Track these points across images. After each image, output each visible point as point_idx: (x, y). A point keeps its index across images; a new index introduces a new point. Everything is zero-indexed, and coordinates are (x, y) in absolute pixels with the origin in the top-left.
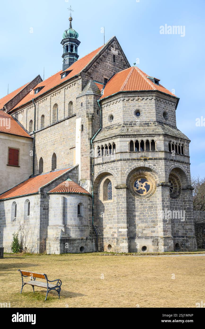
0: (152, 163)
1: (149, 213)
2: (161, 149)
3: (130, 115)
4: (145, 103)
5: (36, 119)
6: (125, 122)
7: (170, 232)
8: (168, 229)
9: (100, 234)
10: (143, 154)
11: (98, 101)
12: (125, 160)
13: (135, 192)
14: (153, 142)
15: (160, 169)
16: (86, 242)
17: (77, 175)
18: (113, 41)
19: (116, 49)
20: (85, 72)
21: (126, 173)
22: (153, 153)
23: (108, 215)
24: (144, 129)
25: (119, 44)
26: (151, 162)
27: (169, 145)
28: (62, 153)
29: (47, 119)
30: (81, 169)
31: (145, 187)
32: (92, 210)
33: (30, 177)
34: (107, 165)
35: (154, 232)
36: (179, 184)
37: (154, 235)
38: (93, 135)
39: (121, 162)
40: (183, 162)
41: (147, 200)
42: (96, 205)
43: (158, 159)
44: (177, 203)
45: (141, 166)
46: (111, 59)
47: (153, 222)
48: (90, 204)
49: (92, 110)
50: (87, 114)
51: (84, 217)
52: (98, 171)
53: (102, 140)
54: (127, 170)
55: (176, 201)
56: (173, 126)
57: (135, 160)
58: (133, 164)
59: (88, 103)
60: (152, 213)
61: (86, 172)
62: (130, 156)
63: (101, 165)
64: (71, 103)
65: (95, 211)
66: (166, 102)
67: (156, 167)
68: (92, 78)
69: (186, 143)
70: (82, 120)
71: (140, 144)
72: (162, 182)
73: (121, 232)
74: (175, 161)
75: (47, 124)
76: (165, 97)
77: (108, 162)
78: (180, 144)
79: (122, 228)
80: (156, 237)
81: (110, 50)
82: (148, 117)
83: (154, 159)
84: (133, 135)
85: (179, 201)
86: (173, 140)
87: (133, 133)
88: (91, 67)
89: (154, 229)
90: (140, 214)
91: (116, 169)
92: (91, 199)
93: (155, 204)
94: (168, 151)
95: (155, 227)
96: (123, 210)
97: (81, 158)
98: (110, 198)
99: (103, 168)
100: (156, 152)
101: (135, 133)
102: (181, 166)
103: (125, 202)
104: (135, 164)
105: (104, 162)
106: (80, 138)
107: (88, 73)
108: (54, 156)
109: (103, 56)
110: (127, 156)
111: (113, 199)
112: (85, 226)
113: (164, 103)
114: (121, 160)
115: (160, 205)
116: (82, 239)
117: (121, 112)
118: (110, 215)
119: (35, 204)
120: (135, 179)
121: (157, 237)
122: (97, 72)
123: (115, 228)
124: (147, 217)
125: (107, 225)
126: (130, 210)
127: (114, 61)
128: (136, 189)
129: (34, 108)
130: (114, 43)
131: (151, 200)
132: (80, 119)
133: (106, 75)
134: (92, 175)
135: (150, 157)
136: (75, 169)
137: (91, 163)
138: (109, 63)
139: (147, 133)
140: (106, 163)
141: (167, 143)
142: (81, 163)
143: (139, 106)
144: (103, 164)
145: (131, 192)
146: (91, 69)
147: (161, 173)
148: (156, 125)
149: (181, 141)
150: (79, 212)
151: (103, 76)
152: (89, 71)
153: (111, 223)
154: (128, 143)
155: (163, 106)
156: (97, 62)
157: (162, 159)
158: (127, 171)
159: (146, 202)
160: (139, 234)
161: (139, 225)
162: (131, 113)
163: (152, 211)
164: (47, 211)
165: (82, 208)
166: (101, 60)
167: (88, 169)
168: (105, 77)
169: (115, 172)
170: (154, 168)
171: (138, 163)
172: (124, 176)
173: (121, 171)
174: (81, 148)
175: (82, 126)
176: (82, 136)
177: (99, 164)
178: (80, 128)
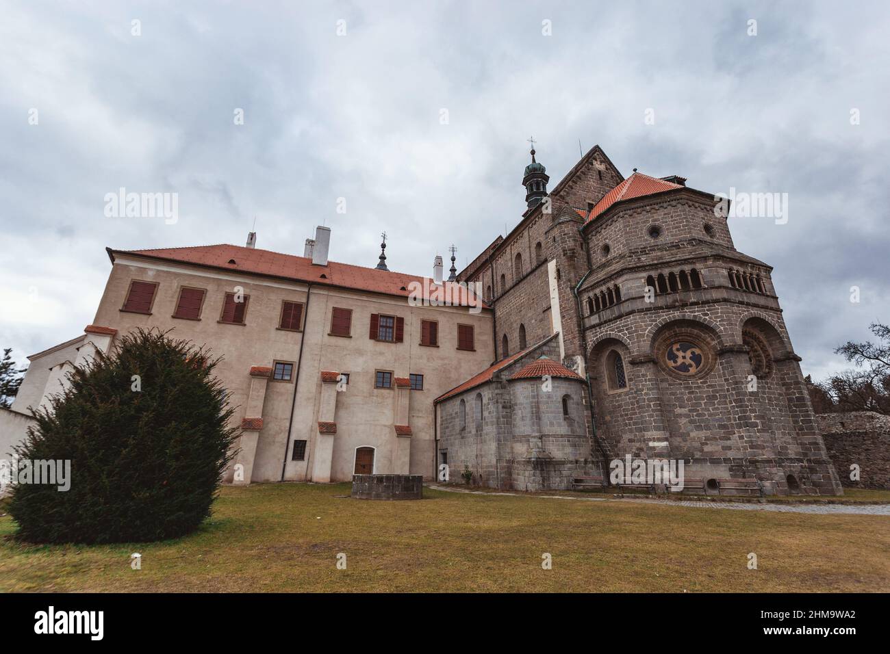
0: (698, 311)
1: (710, 408)
2: (712, 283)
3: (641, 237)
4: (665, 214)
5: (495, 283)
6: (631, 250)
7: (769, 449)
8: (763, 441)
9: (612, 453)
10: (678, 297)
11: (581, 228)
13: (670, 370)
14: (695, 273)
15: (718, 320)
16: (585, 467)
17: (557, 349)
18: (595, 153)
19: (601, 162)
20: (556, 195)
21: (647, 335)
22: (698, 293)
23: (622, 416)
24: (672, 254)
25: (605, 154)
26: (696, 309)
27: (730, 276)
28: (533, 321)
29: (508, 277)
30: (564, 339)
31: (691, 358)
32: (589, 409)
33: (492, 365)
34: (608, 325)
35: (729, 448)
36: (765, 351)
37: (731, 454)
38: (578, 282)
39: (633, 316)
40: (765, 308)
41: (701, 383)
42: (596, 399)
43: (712, 303)
44: (769, 389)
45: (677, 318)
46: (596, 176)
47: (722, 427)
48: (585, 397)
49: (570, 244)
50: (564, 251)
51: (577, 419)
52: (592, 338)
53: (593, 287)
54: (650, 328)
55: (767, 383)
56: (728, 247)
57: (661, 308)
58: (659, 317)
59: (564, 235)
60: (717, 409)
61: (572, 343)
63: (598, 328)
64: (539, 245)
65: (596, 410)
66: (705, 208)
67: (710, 318)
68: (567, 203)
69: (763, 274)
70: (557, 262)
71: (667, 281)
72: (730, 345)
73: (654, 448)
74: (748, 304)
75: (509, 284)
76: (703, 200)
77: (610, 321)
78: (751, 274)
79: (654, 440)
80: (738, 461)
81: (593, 165)
82: (676, 235)
83: (702, 304)
84: (650, 265)
85: (772, 384)
86: (735, 267)
87: (651, 263)
88: (563, 188)
89: (728, 443)
90: (690, 411)
92: (586, 388)
93: (721, 390)
94: (730, 286)
95: (729, 439)
96: (651, 403)
97: (562, 322)
98: (623, 385)
99: (602, 333)
100: (705, 289)
101: (656, 262)
102: (763, 314)
103: (653, 389)
104: (663, 316)
105: (602, 320)
106: (557, 290)
107: (561, 196)
108: (522, 327)
109: (582, 172)
111: (628, 385)
112: (579, 437)
113: (703, 209)
114: (632, 312)
116: (577, 462)
117: (621, 236)
118: (627, 415)
119: (489, 399)
120: (667, 346)
121: (739, 459)
122: (575, 194)
123: (639, 441)
124: (707, 416)
125: (624, 436)
126: (668, 405)
127: (601, 179)
128: (673, 365)
129: (490, 269)
130: (598, 155)
131: (709, 384)
132: (554, 261)
133: (589, 198)
134: (583, 347)
135: (693, 300)
136: (554, 340)
137: (579, 326)
138: (592, 182)
139: (677, 258)
140: (606, 322)
141: (725, 272)
142: (563, 329)
143: (655, 220)
144: (599, 325)
145: (664, 370)
146: (565, 191)
147: (722, 328)
148: (694, 246)
149: (752, 268)
150: (566, 412)
151: (585, 200)
152: (562, 193)
153: (631, 431)
154: (643, 280)
155: (701, 214)
156: (573, 181)
157: (720, 302)
158: (650, 330)
159: (699, 387)
160: (695, 453)
161: (692, 434)
162: (642, 234)
163: (716, 406)
164: (509, 411)
165: (570, 404)
166: (579, 177)
167: (575, 338)
168: (588, 201)
169: (625, 334)
170: (705, 320)
171: (669, 314)
172: (644, 341)
173: (636, 331)
177: (594, 327)
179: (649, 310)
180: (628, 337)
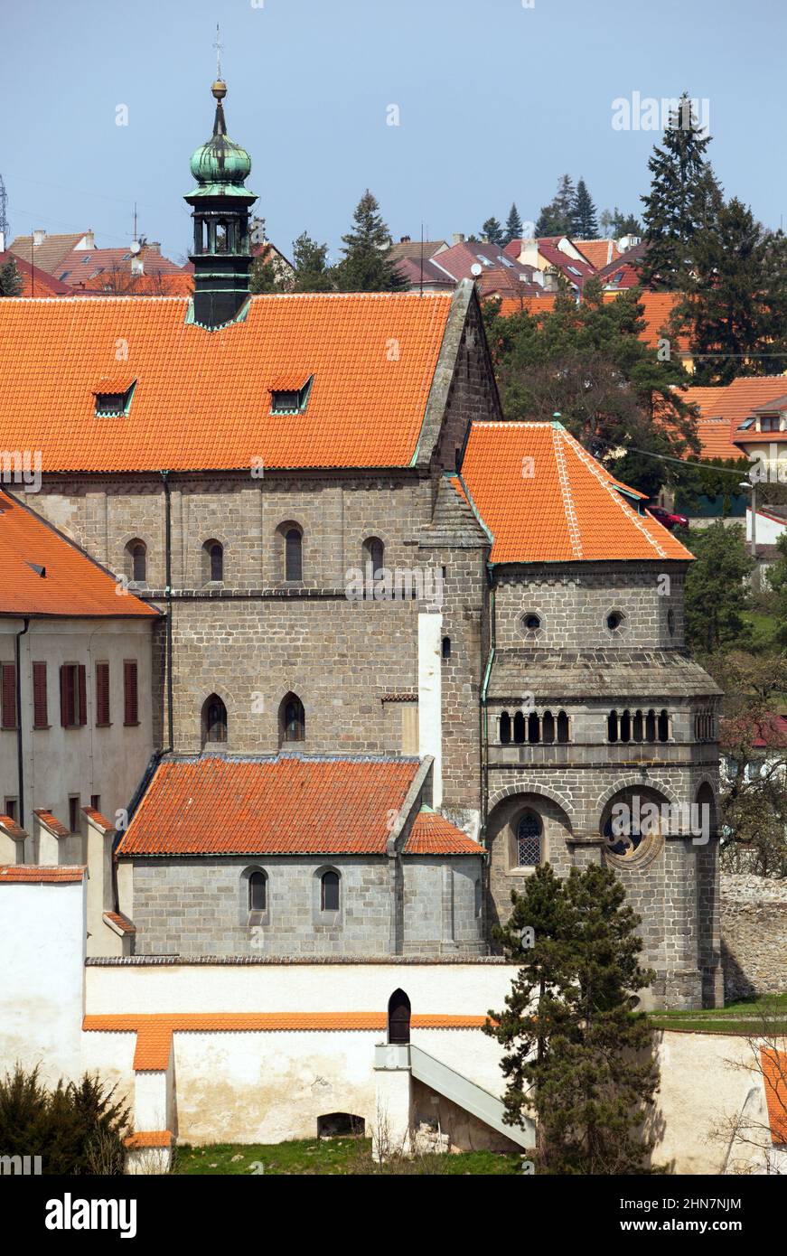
0: (661, 776)
2: (681, 738)
3: (598, 629)
6: (583, 649)
7: (696, 959)
8: (693, 951)
10: (640, 750)
11: (491, 566)
12: (597, 767)
14: (664, 718)
15: (679, 791)
17: (431, 789)
21: (599, 803)
22: (664, 749)
24: (641, 679)
26: (659, 773)
27: (695, 720)
29: (243, 560)
35: (655, 958)
37: (655, 966)
39: (586, 773)
43: (676, 766)
45: (636, 783)
47: (654, 931)
49: (476, 595)
50: (466, 609)
52: (500, 785)
54: (603, 793)
56: (681, 649)
57: (621, 766)
58: (617, 778)
59: (468, 574)
60: (652, 908)
61: (462, 784)
62: (610, 755)
63: (516, 771)
67: (671, 788)
71: (632, 723)
78: (708, 711)
80: (662, 973)
82: (641, 636)
83: (666, 766)
84: (618, 697)
86: (700, 706)
87: (622, 694)
89: (656, 952)
91: (571, 789)
92: (483, 865)
93: (660, 885)
94: (697, 742)
95: (657, 947)
98: (528, 862)
99: (522, 781)
100: (673, 745)
101: (626, 693)
104: (622, 777)
106: (438, 677)
110: (602, 756)
114: (584, 766)
115: (676, 890)
117: (570, 617)
119: (368, 882)
132: (439, 617)
135: (657, 759)
137: (480, 758)
140: (534, 766)
141: (693, 718)
142: (444, 754)
143: (620, 602)
144: (521, 768)
149: (710, 702)
154: (605, 717)
157: (685, 766)
158: (602, 796)
159: (638, 879)
163: (652, 905)
167: (469, 778)
169: (566, 796)
170: (665, 789)
171: (628, 776)
172: (594, 811)
173: (587, 796)
174: (444, 710)
175: (446, 643)
176: (445, 672)
177: (509, 767)
178: (439, 647)
179: (606, 766)
180: (571, 802)
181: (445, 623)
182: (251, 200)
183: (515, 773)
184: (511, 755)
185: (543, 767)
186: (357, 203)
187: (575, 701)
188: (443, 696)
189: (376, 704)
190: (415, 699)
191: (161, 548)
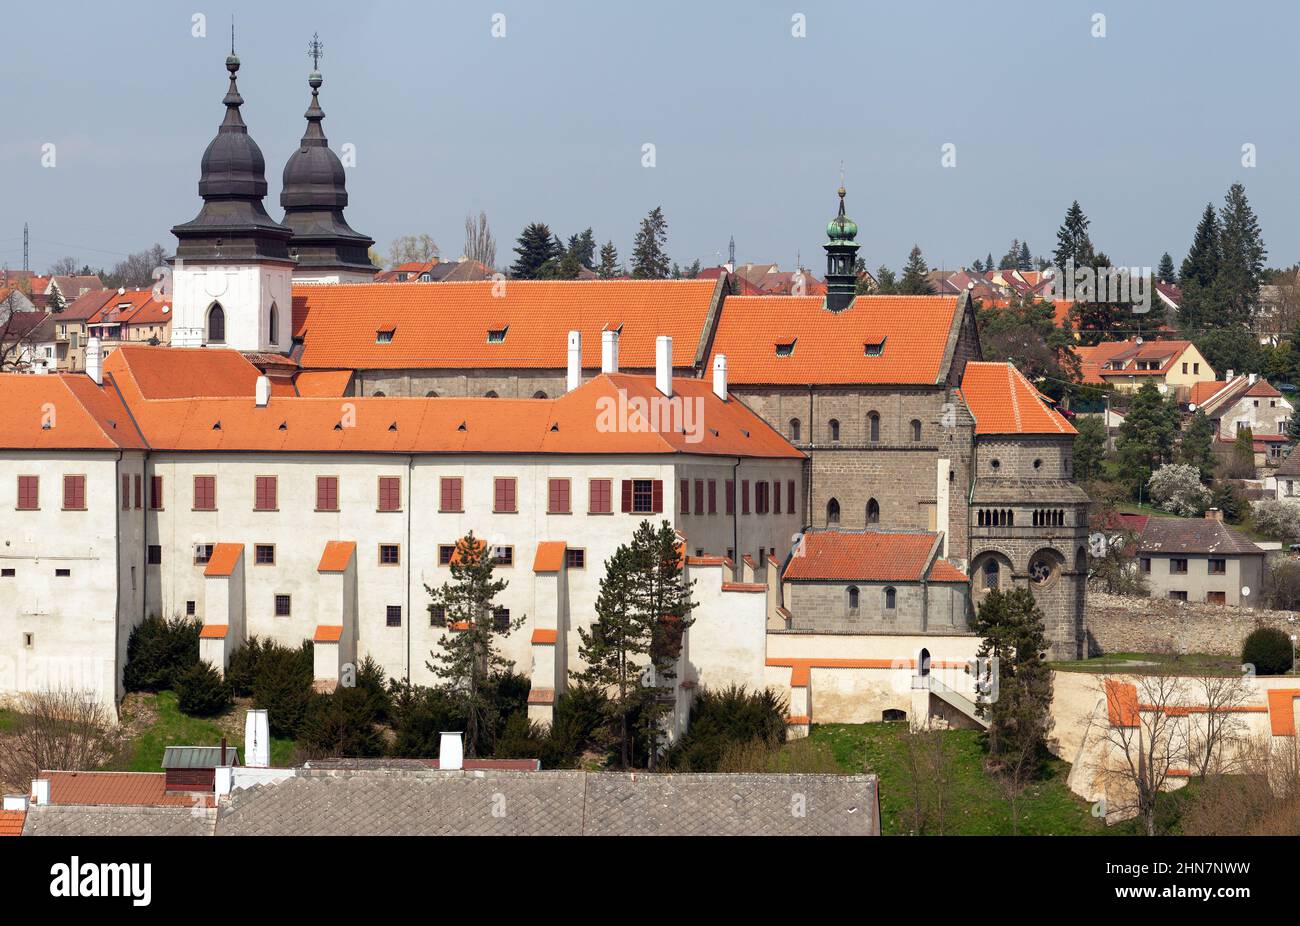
2: (1069, 524)
7: (1074, 636)
8: (1073, 631)
10: (1049, 530)
12: (1027, 538)
13: (1032, 581)
14: (1061, 514)
15: (1068, 551)
22: (1061, 529)
31: (1043, 573)
35: (1054, 635)
37: (1054, 638)
39: (1022, 541)
43: (1067, 538)
45: (1046, 546)
47: (1054, 621)
54: (1030, 551)
57: (1039, 538)
60: (1051, 609)
62: (1033, 532)
67: (1065, 550)
71: (1045, 516)
72: (1070, 571)
83: (1062, 538)
84: (1038, 503)
89: (1055, 631)
91: (1014, 549)
93: (1057, 598)
99: (988, 544)
100: (1065, 527)
101: (1042, 501)
104: (1039, 543)
110: (1030, 533)
114: (1022, 537)
115: (1065, 600)
119: (910, 595)
121: (1058, 641)
124: (1047, 615)
128: (1032, 577)
135: (1057, 534)
139: (1054, 501)
140: (995, 537)
143: (1040, 455)
147: (1069, 557)
148: (1061, 487)
154: (1032, 514)
157: (1071, 538)
158: (1029, 553)
162: (1030, 464)
163: (1051, 607)
169: (1010, 552)
170: (1061, 549)
171: (1043, 543)
172: (1025, 561)
173: (1021, 552)
174: (950, 508)
175: (952, 474)
176: (951, 489)
177: (982, 537)
178: (948, 476)
179: (1032, 538)
180: (1013, 555)
181: (952, 464)
182: (857, 248)
183: (986, 540)
184: (984, 531)
185: (1000, 538)
186: (911, 251)
187: (1017, 505)
188: (950, 501)
189: (915, 504)
190: (936, 503)
191: (808, 423)
